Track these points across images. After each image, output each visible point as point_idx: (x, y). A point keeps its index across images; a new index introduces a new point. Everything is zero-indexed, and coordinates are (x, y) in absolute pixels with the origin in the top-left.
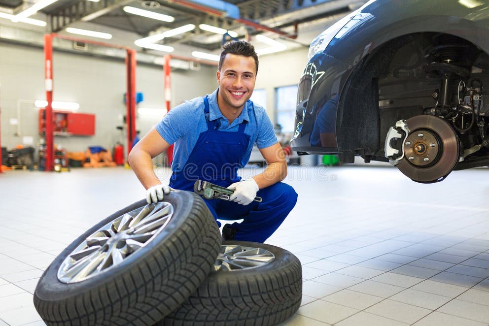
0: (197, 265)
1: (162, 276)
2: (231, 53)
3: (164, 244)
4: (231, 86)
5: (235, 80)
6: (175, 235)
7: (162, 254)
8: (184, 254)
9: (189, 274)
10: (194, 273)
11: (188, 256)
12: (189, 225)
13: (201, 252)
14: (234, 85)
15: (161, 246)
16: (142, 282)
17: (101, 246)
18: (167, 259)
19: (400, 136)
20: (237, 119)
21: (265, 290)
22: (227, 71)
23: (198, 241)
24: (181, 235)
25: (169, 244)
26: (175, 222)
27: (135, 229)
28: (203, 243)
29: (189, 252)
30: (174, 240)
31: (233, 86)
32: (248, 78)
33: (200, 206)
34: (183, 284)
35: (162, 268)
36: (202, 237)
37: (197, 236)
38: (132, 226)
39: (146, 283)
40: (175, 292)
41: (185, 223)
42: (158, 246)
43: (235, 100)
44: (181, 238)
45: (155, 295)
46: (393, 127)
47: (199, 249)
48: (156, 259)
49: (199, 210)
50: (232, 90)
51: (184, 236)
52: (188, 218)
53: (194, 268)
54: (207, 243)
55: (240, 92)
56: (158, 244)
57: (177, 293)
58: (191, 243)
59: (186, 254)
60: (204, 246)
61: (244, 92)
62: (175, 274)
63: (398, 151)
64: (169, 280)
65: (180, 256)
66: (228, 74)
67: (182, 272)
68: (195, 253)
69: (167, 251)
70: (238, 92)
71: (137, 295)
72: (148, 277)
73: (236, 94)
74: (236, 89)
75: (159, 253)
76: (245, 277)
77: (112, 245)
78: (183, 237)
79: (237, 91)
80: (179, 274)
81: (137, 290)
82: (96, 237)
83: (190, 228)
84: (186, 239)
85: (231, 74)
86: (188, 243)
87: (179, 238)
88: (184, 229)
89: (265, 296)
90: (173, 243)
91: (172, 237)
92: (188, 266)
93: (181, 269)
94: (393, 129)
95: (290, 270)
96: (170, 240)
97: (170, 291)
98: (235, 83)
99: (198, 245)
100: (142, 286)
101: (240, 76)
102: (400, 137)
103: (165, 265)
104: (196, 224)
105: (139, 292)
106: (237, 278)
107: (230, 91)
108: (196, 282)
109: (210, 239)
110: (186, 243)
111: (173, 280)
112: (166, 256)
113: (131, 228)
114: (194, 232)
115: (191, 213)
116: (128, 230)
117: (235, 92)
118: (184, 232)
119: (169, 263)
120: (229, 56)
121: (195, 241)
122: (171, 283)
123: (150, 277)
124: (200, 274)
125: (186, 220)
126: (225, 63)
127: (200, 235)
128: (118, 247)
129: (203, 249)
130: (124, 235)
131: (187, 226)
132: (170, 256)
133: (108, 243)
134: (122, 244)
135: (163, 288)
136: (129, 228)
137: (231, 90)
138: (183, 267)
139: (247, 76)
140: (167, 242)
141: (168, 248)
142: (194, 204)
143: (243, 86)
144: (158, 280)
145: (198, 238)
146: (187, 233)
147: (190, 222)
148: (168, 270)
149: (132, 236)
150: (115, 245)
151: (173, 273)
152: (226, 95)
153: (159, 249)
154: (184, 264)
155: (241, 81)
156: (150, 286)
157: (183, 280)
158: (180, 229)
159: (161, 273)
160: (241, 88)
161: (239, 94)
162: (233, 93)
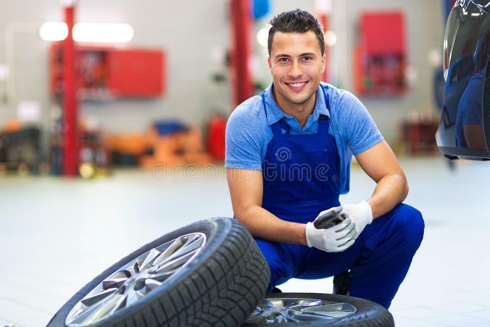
0: (224, 310)
1: (178, 319)
2: (280, 30)
3: (183, 282)
4: (286, 75)
5: (290, 66)
6: (197, 271)
7: (179, 293)
8: (207, 295)
11: (212, 297)
12: (216, 260)
13: (230, 294)
14: (289, 74)
15: (178, 285)
17: (118, 288)
18: (185, 300)
20: (311, 116)
22: (278, 56)
23: (226, 280)
24: (204, 272)
25: (188, 282)
26: (199, 257)
28: (235, 283)
29: (214, 292)
30: (195, 277)
31: (288, 76)
32: (309, 60)
35: (179, 310)
36: (234, 276)
37: (225, 274)
38: (156, 264)
41: (212, 257)
42: (175, 284)
43: (295, 94)
44: (204, 276)
47: (228, 290)
48: (171, 298)
50: (290, 81)
51: (208, 273)
53: (220, 313)
54: (240, 284)
55: (300, 83)
56: (175, 282)
58: (216, 282)
59: (209, 295)
60: (236, 288)
61: (307, 82)
65: (201, 296)
66: (280, 60)
68: (223, 293)
69: (186, 290)
70: (297, 83)
73: (295, 85)
74: (293, 78)
75: (175, 292)
77: (129, 286)
78: (207, 275)
79: (295, 82)
80: (201, 319)
82: (114, 278)
83: (216, 264)
84: (211, 276)
85: (284, 60)
87: (201, 276)
88: (209, 265)
90: (194, 281)
91: (193, 273)
92: (212, 310)
93: (203, 312)
96: (190, 277)
98: (290, 72)
99: (227, 285)
101: (296, 61)
103: (183, 306)
104: (226, 259)
107: (287, 84)
110: (210, 282)
112: (183, 296)
114: (222, 269)
118: (209, 269)
119: (187, 303)
120: (279, 35)
121: (224, 280)
125: (214, 254)
126: (273, 45)
127: (230, 273)
128: (136, 289)
129: (234, 291)
130: (144, 275)
131: (212, 261)
132: (188, 295)
133: (126, 284)
134: (141, 285)
136: (153, 266)
137: (287, 82)
138: (206, 310)
139: (307, 59)
140: (186, 280)
141: (187, 287)
143: (301, 74)
145: (228, 277)
146: (212, 269)
148: (186, 312)
149: (153, 276)
150: (133, 286)
151: (193, 317)
152: (282, 89)
153: (176, 288)
154: (206, 306)
155: (299, 67)
158: (204, 265)
159: (177, 314)
160: (300, 76)
161: (299, 85)
162: (291, 85)
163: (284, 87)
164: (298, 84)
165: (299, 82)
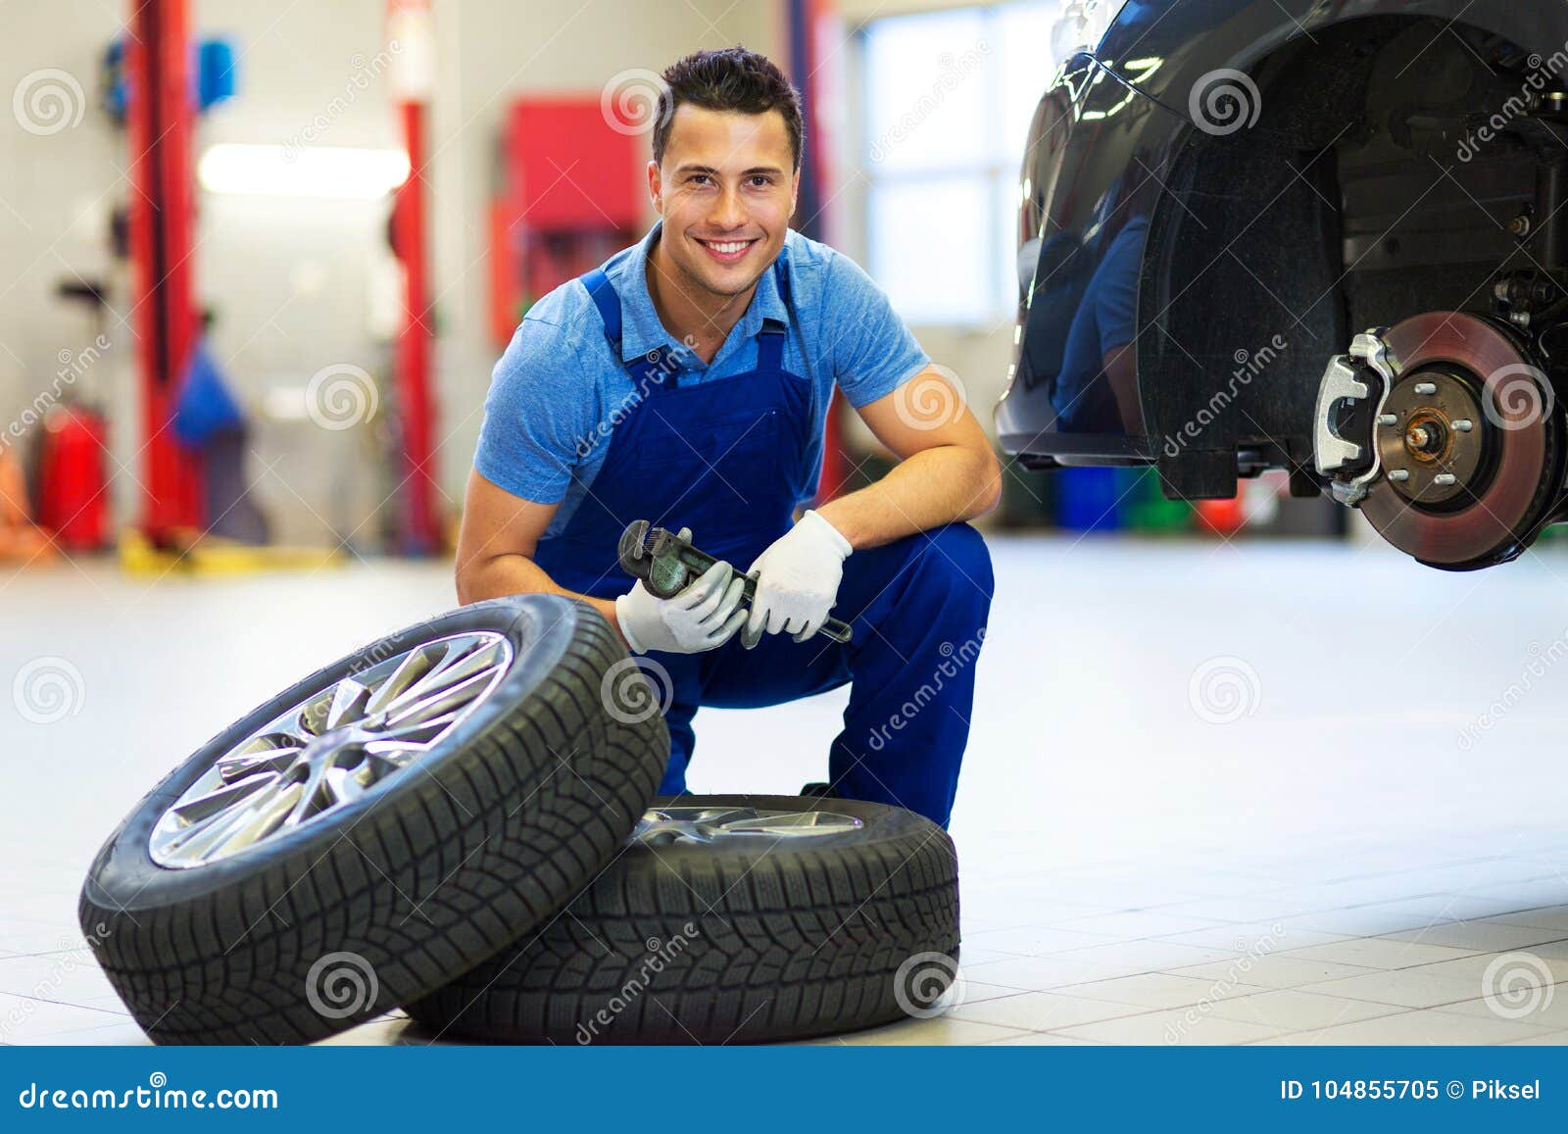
0: (588, 806)
1: (486, 826)
2: (693, 102)
3: (491, 737)
6: (520, 712)
7: (485, 762)
9: (563, 829)
10: (579, 828)
11: (560, 774)
12: (562, 686)
13: (598, 768)
14: (713, 220)
15: (480, 744)
16: (431, 840)
17: (281, 769)
18: (499, 778)
19: (1362, 390)
20: (742, 321)
21: (806, 900)
22: (684, 169)
23: (589, 733)
24: (540, 713)
25: (504, 738)
26: (520, 679)
27: (387, 714)
28: (607, 743)
30: (520, 725)
31: (707, 222)
32: (764, 188)
33: (595, 634)
34: (546, 856)
35: (487, 804)
37: (586, 722)
39: (440, 844)
40: (524, 876)
41: (551, 680)
42: (472, 743)
43: (721, 268)
44: (540, 724)
45: (468, 880)
46: (1337, 357)
47: (594, 758)
48: (467, 776)
49: (592, 645)
50: (711, 235)
51: (548, 716)
52: (560, 666)
53: (579, 814)
54: (618, 746)
55: (736, 242)
56: (472, 737)
57: (530, 882)
58: (570, 739)
60: (611, 753)
61: (752, 242)
62: (523, 824)
63: (1357, 448)
64: (505, 838)
65: (537, 771)
66: (689, 180)
67: (545, 821)
68: (585, 766)
69: (499, 755)
70: (728, 243)
71: (417, 879)
72: (447, 826)
73: (724, 248)
74: (720, 229)
75: (475, 761)
76: (741, 858)
77: (317, 763)
78: (546, 720)
79: (725, 239)
80: (536, 826)
81: (416, 859)
82: (253, 751)
83: (564, 696)
84: (556, 725)
85: (700, 179)
86: (560, 737)
87: (532, 722)
88: (548, 697)
89: (807, 921)
90: (518, 735)
91: (512, 718)
92: (561, 806)
93: (541, 810)
94: (1337, 365)
95: (898, 851)
96: (506, 725)
97: (508, 871)
98: (715, 212)
99: (592, 746)
100: (430, 851)
101: (731, 186)
102: (1364, 395)
103: (495, 796)
104: (585, 683)
105: (423, 870)
106: (716, 860)
107: (701, 242)
108: (586, 854)
109: (630, 735)
110: (556, 737)
111: (519, 841)
112: (496, 769)
113: (374, 716)
114: (580, 709)
115: (569, 653)
116: (366, 720)
117: (720, 243)
118: (549, 706)
119: (505, 790)
121: (583, 733)
122: (511, 849)
123: (453, 826)
124: (597, 831)
125: (554, 672)
127: (596, 718)
128: (337, 765)
129: (606, 761)
130: (355, 734)
131: (555, 689)
132: (507, 769)
133: (302, 760)
134: (351, 757)
135: (490, 862)
136: (366, 716)
137: (703, 237)
138: (547, 806)
139: (759, 181)
140: (498, 730)
141: (502, 748)
142: (579, 629)
143: (743, 219)
144: (474, 835)
145: (591, 727)
146: (557, 707)
147: (565, 677)
148: (504, 812)
149: (382, 735)
150: (328, 757)
151: (518, 821)
152: (686, 253)
153: (476, 750)
154: (548, 796)
155: (737, 203)
156: (451, 851)
157: (545, 843)
158: (536, 697)
159: (483, 814)
160: (740, 226)
161: (732, 248)
162: (712, 246)
163: (692, 249)
164: (732, 245)
165: (735, 239)
